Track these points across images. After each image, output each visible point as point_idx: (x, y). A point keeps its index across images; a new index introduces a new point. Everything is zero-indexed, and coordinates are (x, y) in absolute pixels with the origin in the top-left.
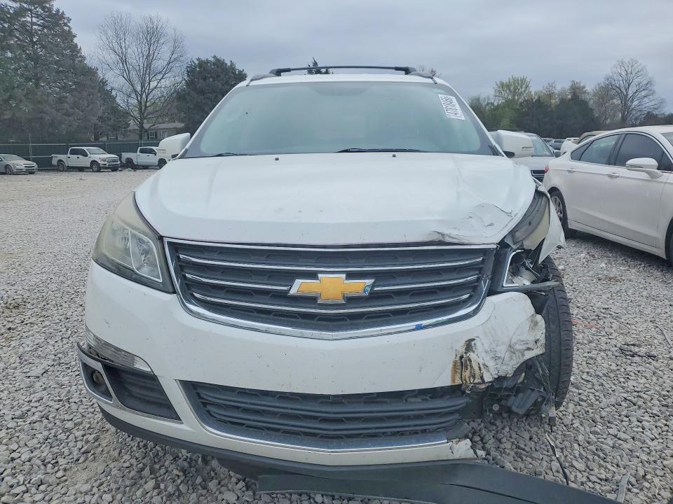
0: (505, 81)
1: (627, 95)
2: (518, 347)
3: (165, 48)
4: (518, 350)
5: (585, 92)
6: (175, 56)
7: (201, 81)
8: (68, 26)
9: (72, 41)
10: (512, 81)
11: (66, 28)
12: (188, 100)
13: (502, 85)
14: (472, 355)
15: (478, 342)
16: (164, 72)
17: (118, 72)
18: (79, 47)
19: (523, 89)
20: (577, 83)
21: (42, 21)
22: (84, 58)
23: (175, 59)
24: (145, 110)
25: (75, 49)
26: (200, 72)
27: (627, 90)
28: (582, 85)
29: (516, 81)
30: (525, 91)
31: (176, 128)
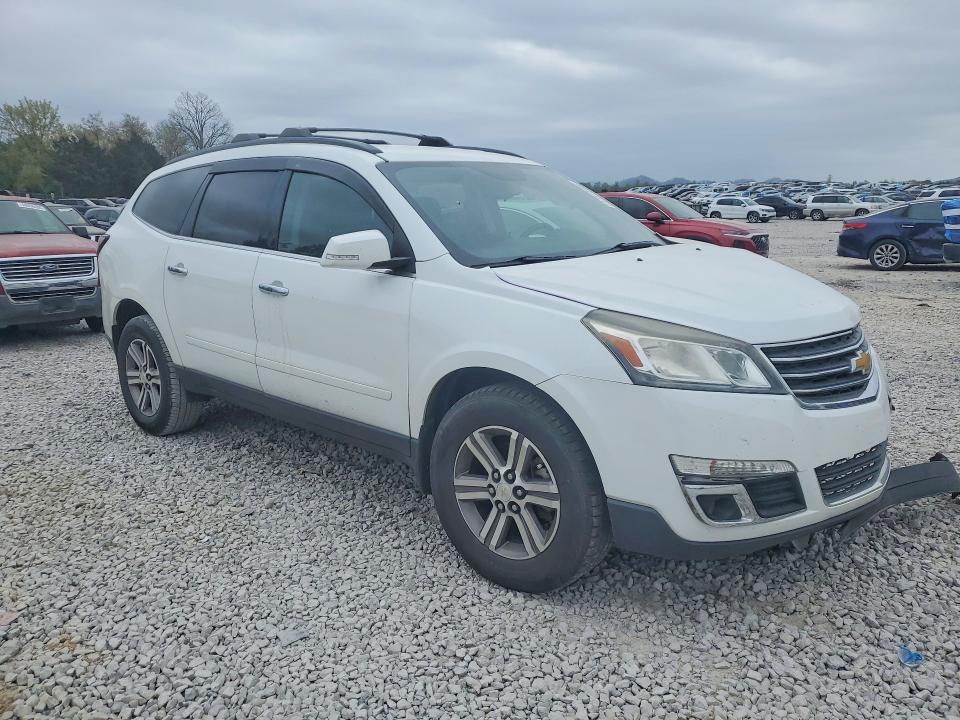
0: (14, 104)
1: (202, 139)
5: (145, 133)
10: (25, 105)
13: (9, 110)
19: (48, 121)
20: (133, 118)
27: (201, 133)
28: (141, 121)
29: (31, 105)
30: (51, 123)
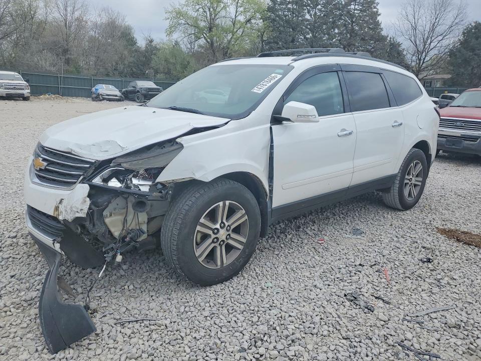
2: (74, 209)
3: (451, 15)
4: (74, 211)
6: (457, 21)
7: (473, 40)
8: (376, 8)
9: (376, 18)
11: (375, 10)
12: (458, 56)
14: (60, 206)
15: (64, 201)
16: (444, 36)
17: (407, 37)
18: (380, 22)
21: (361, 7)
22: (382, 29)
23: (456, 23)
24: (422, 64)
25: (377, 24)
26: (475, 33)
31: (444, 79)
